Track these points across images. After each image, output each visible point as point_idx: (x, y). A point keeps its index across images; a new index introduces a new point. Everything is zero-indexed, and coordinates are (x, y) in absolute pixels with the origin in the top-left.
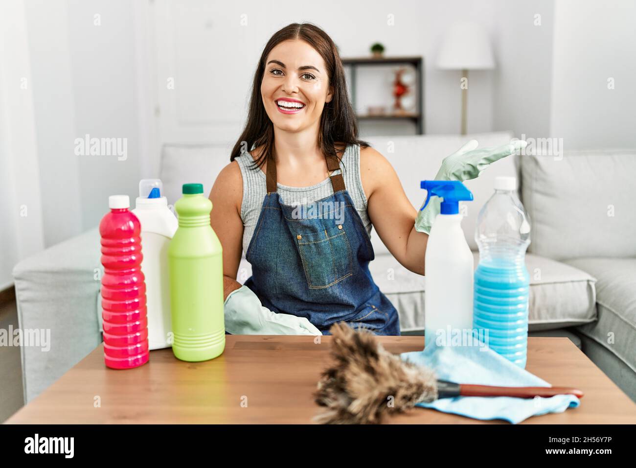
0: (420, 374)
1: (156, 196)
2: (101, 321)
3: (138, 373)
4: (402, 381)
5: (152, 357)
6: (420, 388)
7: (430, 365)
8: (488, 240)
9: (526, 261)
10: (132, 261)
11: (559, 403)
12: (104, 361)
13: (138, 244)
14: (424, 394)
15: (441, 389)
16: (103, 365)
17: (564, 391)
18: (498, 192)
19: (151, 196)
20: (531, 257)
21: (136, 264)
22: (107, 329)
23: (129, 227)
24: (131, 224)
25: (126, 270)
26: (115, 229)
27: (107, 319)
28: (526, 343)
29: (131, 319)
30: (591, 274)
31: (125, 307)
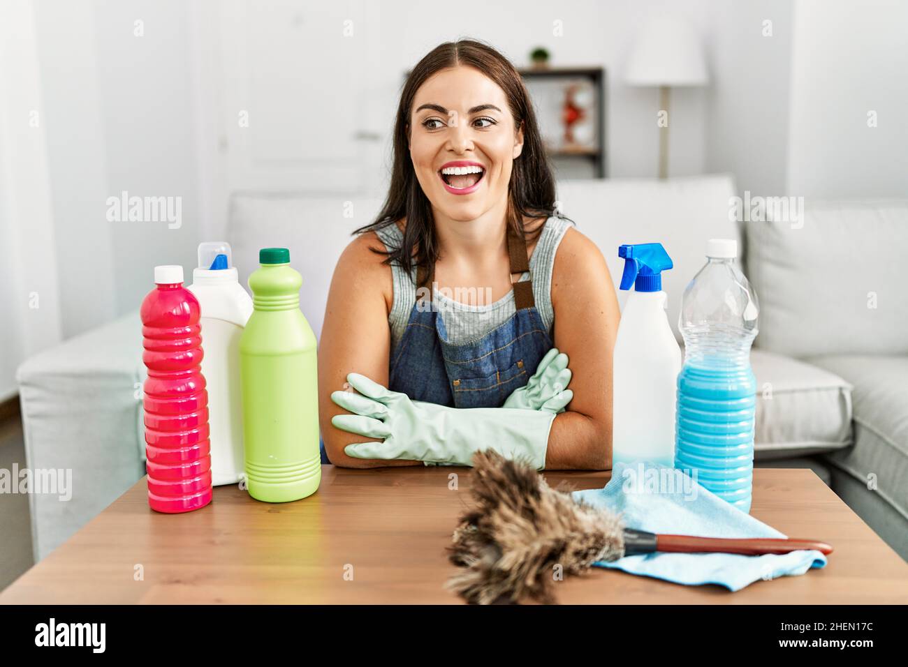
0: (599, 519)
1: (222, 266)
2: (144, 445)
3: (197, 518)
4: (574, 529)
5: (217, 496)
6: (599, 540)
7: (614, 507)
8: (697, 330)
9: (752, 361)
10: (188, 360)
11: (798, 561)
12: (147, 502)
13: (196, 335)
14: (606, 548)
15: (629, 542)
16: (147, 507)
17: (805, 544)
18: (712, 260)
19: (214, 267)
20: (759, 355)
21: (192, 364)
22: (152, 456)
23: (184, 310)
24: (187, 306)
25: (179, 371)
26: (163, 313)
27: (153, 442)
28: (750, 477)
29: (186, 442)
30: (845, 378)
31: (177, 425)
